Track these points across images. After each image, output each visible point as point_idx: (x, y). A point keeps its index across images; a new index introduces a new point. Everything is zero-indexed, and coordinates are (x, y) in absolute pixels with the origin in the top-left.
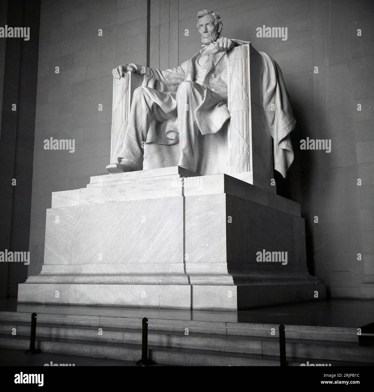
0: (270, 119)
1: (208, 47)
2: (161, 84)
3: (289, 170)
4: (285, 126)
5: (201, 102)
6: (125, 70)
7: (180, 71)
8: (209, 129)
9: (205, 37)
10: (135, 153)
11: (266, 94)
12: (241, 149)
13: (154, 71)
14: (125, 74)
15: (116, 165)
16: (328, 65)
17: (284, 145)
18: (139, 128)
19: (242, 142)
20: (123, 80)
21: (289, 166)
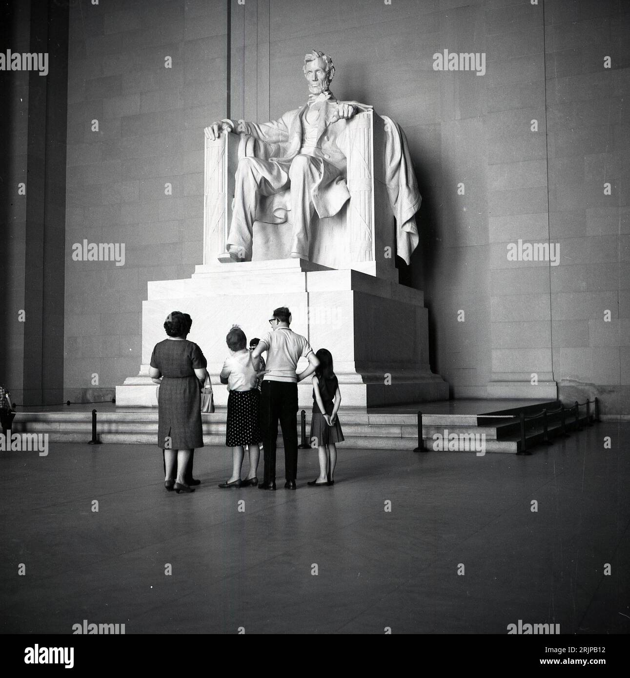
0: (393, 197)
1: (317, 99)
2: (261, 143)
3: (413, 254)
4: (411, 205)
5: (319, 180)
6: (220, 129)
7: (281, 126)
8: (327, 210)
9: (314, 86)
10: (245, 239)
11: (389, 169)
12: (363, 235)
13: (252, 126)
14: (221, 134)
15: (229, 255)
16: (459, 118)
17: (409, 228)
18: (247, 209)
19: (364, 227)
20: (219, 142)
21: (413, 250)
